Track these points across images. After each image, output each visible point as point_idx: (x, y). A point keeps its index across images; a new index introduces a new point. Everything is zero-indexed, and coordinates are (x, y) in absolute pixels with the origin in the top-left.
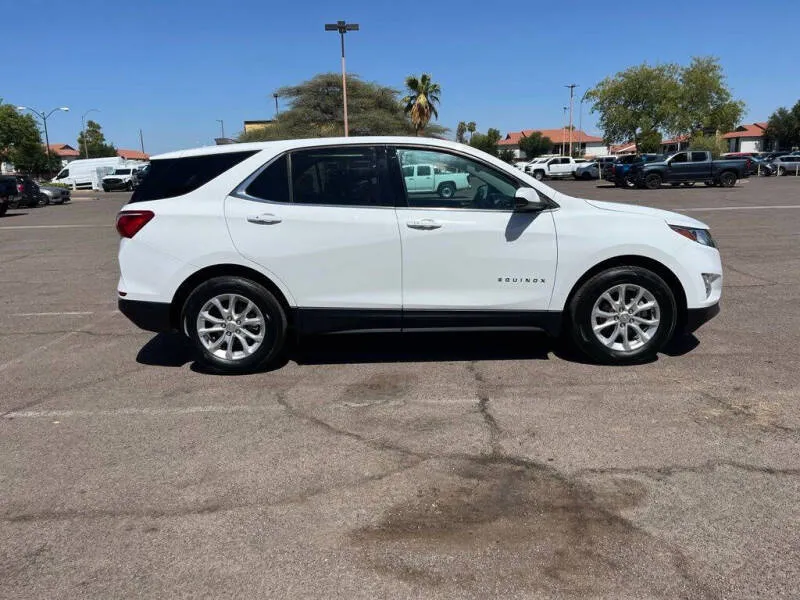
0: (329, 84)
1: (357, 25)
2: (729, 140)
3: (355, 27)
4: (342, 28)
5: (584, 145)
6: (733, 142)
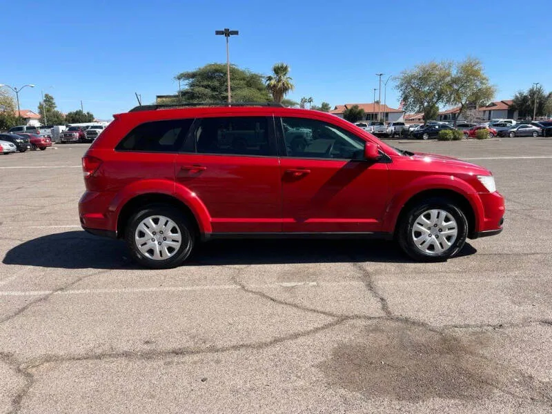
1: (237, 31)
2: (485, 111)
4: (227, 33)
6: (487, 113)
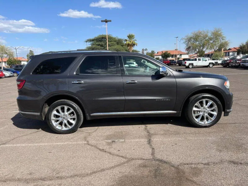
0: (103, 38)
1: (111, 20)
2: (226, 53)
3: (110, 21)
4: (106, 21)
5: (181, 55)
6: (227, 53)
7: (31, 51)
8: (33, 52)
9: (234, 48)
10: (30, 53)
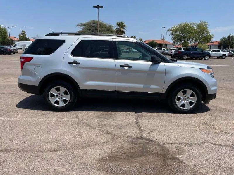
0: (94, 23)
1: (103, 7)
2: (208, 45)
4: (98, 7)
5: (167, 45)
7: (23, 31)
8: (25, 32)
9: (216, 41)
10: (22, 33)
